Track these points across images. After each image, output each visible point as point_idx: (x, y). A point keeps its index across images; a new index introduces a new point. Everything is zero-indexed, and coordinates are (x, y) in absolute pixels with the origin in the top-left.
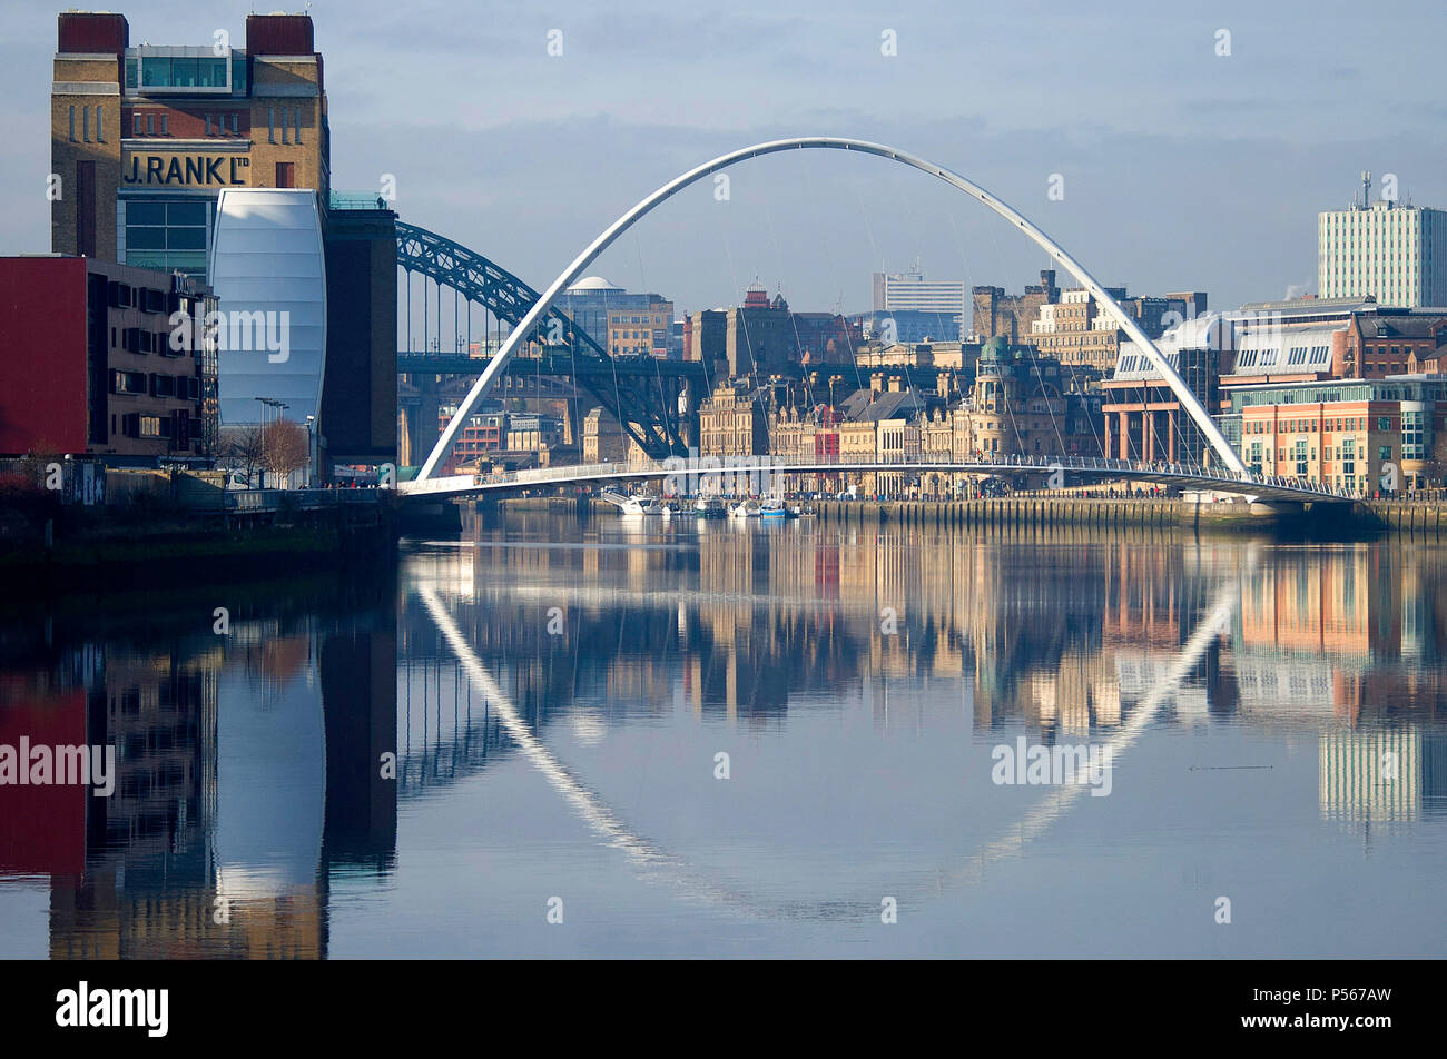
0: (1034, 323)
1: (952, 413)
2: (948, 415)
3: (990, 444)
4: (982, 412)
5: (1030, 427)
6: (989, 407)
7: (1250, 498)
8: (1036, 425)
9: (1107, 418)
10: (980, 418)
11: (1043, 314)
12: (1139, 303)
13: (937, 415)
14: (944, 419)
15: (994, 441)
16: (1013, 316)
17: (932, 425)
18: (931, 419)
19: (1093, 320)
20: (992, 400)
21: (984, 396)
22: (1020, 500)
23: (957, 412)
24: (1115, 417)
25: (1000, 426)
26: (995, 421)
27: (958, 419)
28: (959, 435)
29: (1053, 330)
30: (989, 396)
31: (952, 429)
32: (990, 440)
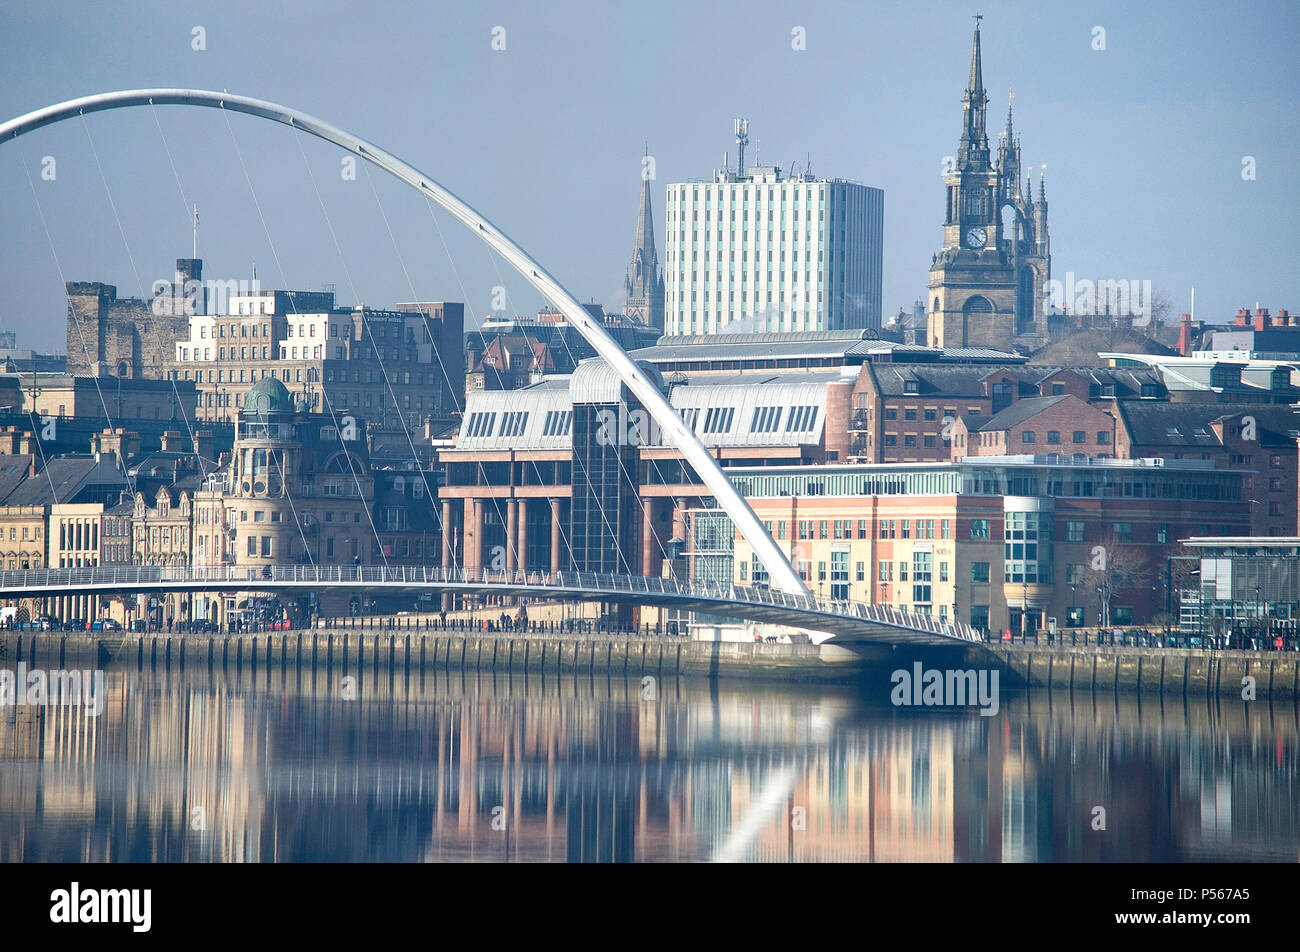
0: (178, 344)
1: (191, 496)
2: (184, 498)
3: (259, 546)
4: (246, 494)
5: (321, 519)
6: (258, 487)
7: (818, 637)
8: (329, 517)
9: (446, 506)
10: (240, 504)
11: (195, 332)
12: (358, 318)
13: (163, 498)
14: (175, 504)
15: (265, 540)
16: (134, 333)
17: (153, 513)
18: (151, 503)
19: (282, 343)
20: (262, 476)
21: (248, 470)
22: (366, 633)
23: (199, 494)
24: (457, 505)
25: (275, 517)
26: (267, 509)
27: (201, 505)
28: (201, 530)
29: (212, 357)
30: (258, 470)
31: (191, 519)
32: (259, 539)
